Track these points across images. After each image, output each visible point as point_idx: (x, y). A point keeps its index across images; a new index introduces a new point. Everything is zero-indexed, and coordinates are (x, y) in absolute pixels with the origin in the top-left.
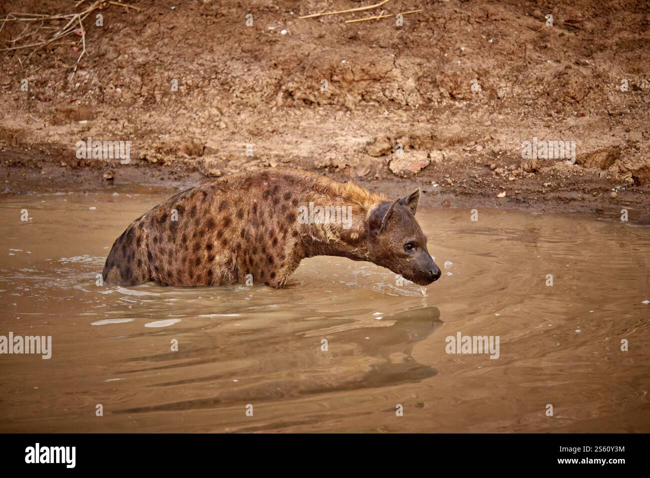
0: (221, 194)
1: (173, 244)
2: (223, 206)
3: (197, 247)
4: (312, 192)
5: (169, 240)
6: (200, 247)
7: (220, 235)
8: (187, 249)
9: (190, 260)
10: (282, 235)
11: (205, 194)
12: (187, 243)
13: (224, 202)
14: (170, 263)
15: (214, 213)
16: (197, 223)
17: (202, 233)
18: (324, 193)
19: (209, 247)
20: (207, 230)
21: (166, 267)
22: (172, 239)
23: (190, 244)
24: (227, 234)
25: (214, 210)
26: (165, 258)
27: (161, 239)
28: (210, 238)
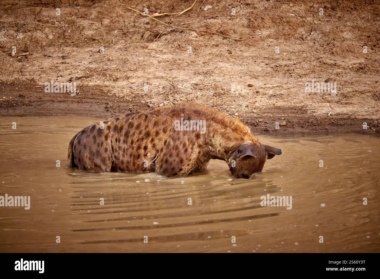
0: (156, 117)
1: (125, 145)
2: (156, 124)
3: (139, 148)
4: (212, 122)
5: (124, 142)
6: (140, 147)
7: (152, 140)
8: (133, 149)
9: (134, 155)
10: (191, 146)
11: (146, 116)
12: (134, 145)
13: (156, 121)
14: (123, 156)
15: (151, 128)
16: (140, 133)
17: (142, 139)
18: (220, 124)
19: (146, 148)
20: (145, 137)
21: (121, 158)
22: (125, 142)
23: (135, 146)
24: (156, 141)
25: (151, 126)
26: (121, 153)
27: (119, 141)
28: (146, 143)
